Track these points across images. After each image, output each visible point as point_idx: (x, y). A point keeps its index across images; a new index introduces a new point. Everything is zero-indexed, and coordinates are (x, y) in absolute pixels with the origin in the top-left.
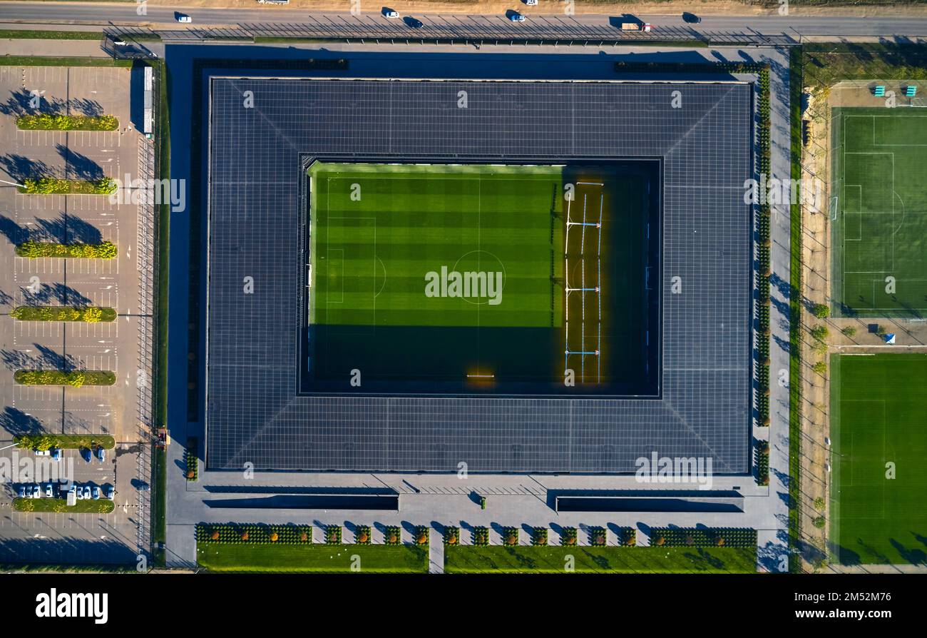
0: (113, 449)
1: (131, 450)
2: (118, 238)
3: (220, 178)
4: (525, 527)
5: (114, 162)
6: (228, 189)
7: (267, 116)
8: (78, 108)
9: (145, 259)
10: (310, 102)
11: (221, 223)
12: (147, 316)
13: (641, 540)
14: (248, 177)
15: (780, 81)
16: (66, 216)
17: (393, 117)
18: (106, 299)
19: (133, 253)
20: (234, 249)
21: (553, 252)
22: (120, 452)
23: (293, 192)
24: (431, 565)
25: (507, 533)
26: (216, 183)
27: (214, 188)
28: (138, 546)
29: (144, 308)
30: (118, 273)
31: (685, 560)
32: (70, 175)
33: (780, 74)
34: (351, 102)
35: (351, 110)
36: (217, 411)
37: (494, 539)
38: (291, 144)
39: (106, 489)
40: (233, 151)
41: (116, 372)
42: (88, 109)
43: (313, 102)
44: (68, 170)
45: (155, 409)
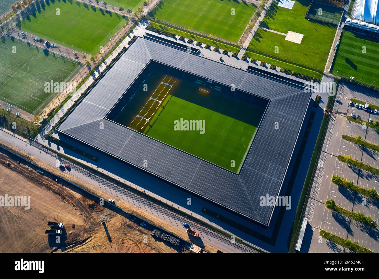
0: (347, 115)
1: (340, 113)
2: (330, 185)
3: (277, 182)
4: (211, 50)
5: (326, 216)
6: (275, 177)
7: (247, 197)
8: (339, 249)
9: (320, 172)
10: (226, 195)
11: (282, 166)
12: (324, 152)
13: (178, 37)
14: (265, 177)
15: (45, 131)
16: (354, 203)
17: (194, 174)
18: (341, 164)
19: (325, 176)
20: (279, 154)
21: (159, 116)
22: (345, 114)
23: (248, 163)
24: (245, 52)
25: (217, 50)
26: (279, 181)
27: (281, 179)
28: (343, 87)
29: (325, 155)
30: (333, 172)
31: (169, 30)
32: (349, 220)
33: (43, 133)
34: (208, 187)
35: (210, 184)
36: (303, 107)
37: (221, 51)
38: (241, 181)
39: (352, 105)
40: (268, 190)
41: (342, 138)
42: (334, 246)
43: (225, 194)
44: (350, 223)
45: (328, 121)
